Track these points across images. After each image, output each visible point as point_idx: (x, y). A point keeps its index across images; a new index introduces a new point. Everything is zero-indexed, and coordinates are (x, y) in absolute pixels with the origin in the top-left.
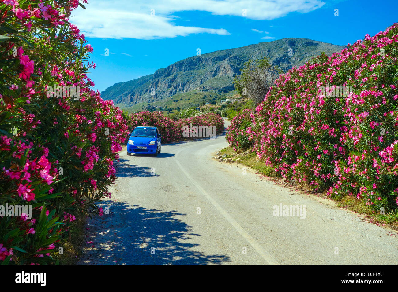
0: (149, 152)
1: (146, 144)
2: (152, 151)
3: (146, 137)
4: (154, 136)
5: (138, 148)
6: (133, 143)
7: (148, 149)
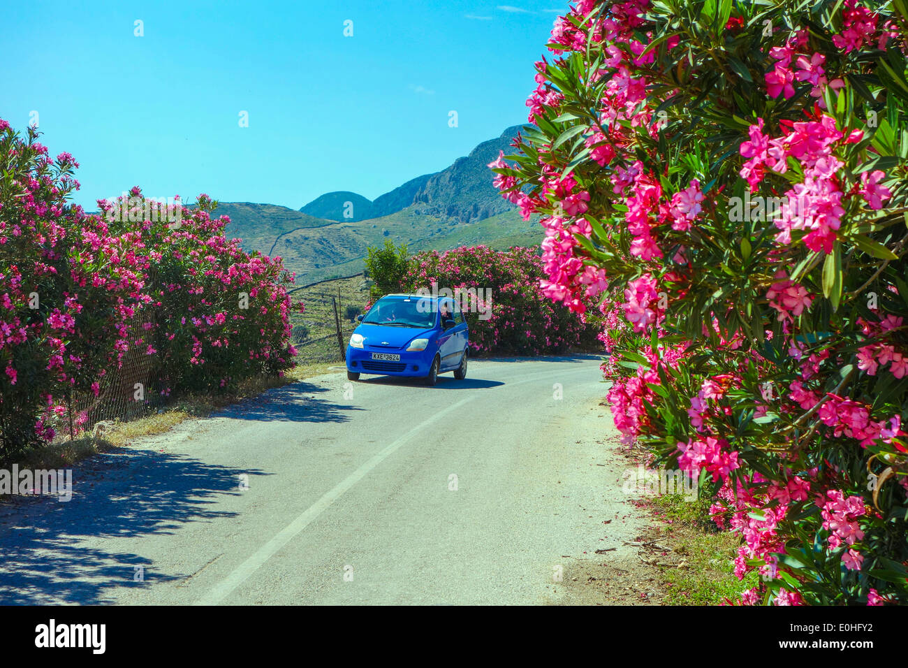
0: (407, 371)
1: (400, 348)
2: (415, 368)
3: (404, 325)
4: (430, 324)
5: (376, 357)
6: (361, 344)
7: (404, 361)
